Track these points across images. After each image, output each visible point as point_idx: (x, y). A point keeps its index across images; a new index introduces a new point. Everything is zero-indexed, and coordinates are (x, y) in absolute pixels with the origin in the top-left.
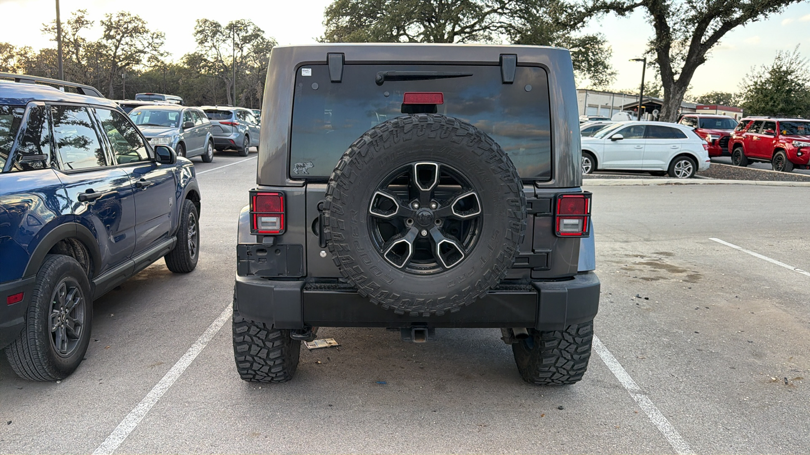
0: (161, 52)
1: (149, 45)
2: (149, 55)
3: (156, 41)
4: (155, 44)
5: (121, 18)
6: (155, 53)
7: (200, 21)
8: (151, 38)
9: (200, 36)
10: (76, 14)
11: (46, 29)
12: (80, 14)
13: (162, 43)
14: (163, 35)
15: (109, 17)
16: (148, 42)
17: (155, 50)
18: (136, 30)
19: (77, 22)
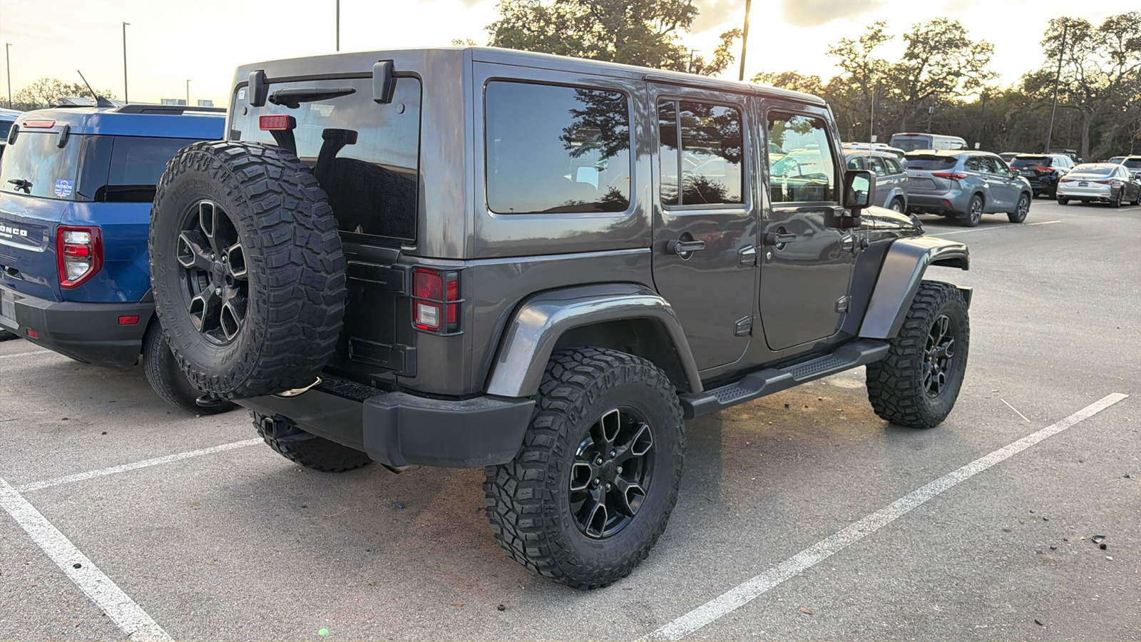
0: (983, 73)
1: (967, 64)
2: (966, 79)
3: (978, 57)
4: (977, 62)
5: (932, 27)
6: (974, 74)
7: (1055, 21)
8: (971, 53)
9: (1054, 45)
10: (872, 28)
11: (831, 52)
12: (877, 27)
13: (988, 60)
14: (990, 48)
15: (916, 29)
16: (967, 60)
17: (977, 71)
18: (951, 43)
19: (872, 38)
